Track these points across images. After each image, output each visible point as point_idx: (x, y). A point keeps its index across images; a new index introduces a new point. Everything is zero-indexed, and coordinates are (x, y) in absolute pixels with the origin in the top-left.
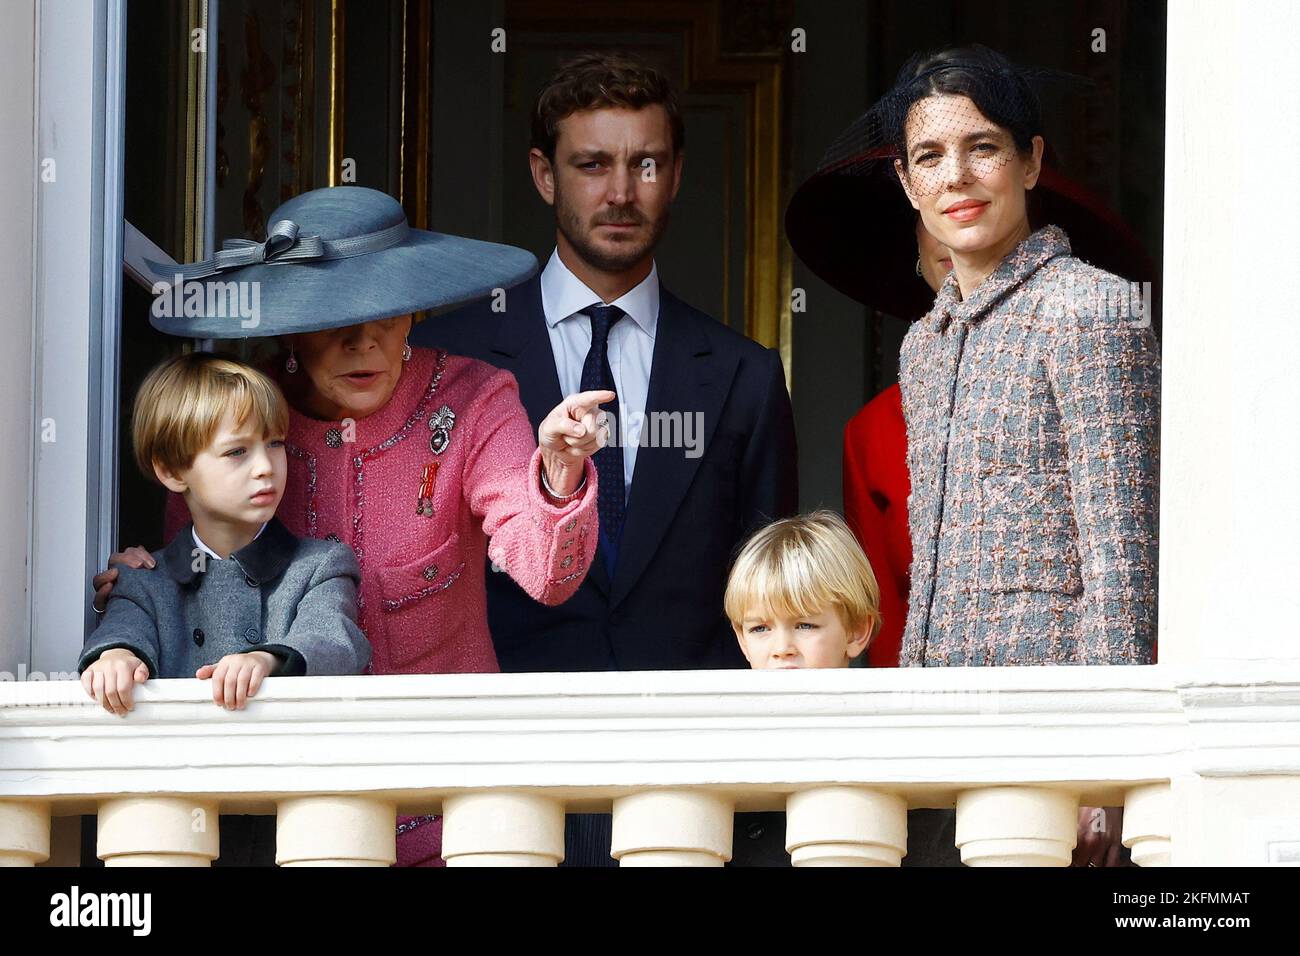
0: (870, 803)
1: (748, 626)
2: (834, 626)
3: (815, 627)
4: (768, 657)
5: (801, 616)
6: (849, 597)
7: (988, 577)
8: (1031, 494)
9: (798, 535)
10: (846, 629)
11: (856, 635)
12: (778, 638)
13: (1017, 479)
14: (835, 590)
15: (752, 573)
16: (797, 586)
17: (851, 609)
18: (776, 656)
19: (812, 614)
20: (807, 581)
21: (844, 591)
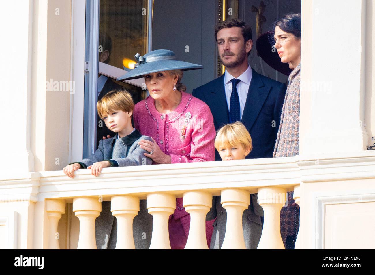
0: (237, 192)
1: (220, 149)
2: (241, 148)
3: (236, 149)
4: (225, 157)
5: (232, 146)
6: (243, 141)
7: (288, 137)
8: (298, 118)
9: (231, 127)
10: (244, 149)
11: (246, 150)
12: (227, 152)
13: (295, 114)
14: (240, 140)
15: (220, 137)
16: (231, 139)
17: (245, 144)
18: (227, 156)
19: (235, 146)
20: (233, 138)
21: (242, 140)
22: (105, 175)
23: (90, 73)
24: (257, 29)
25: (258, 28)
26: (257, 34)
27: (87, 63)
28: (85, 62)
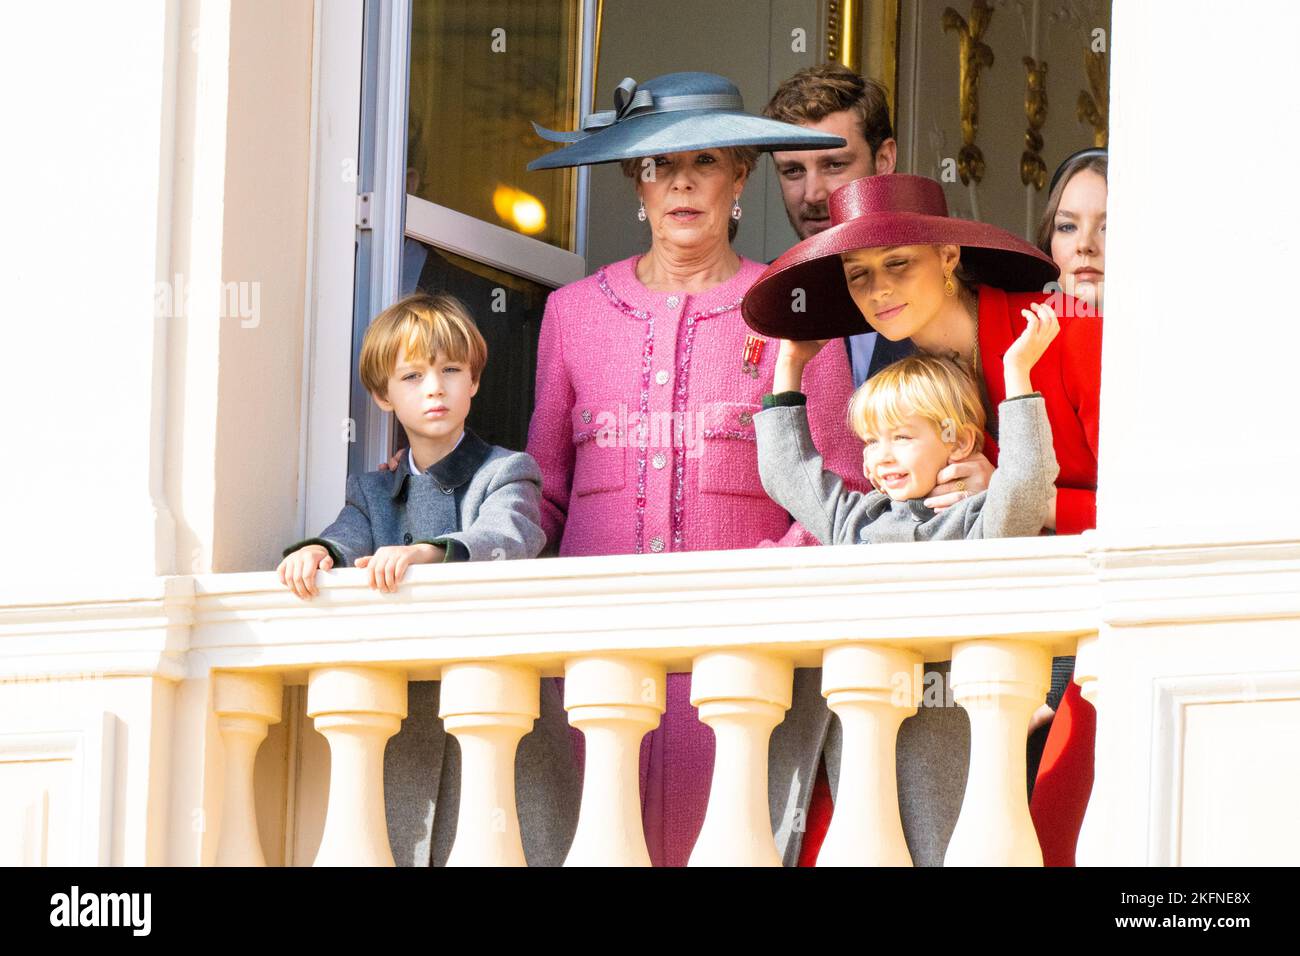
22: (416, 592)
23: (376, 233)
24: (961, 89)
25: (964, 87)
26: (961, 109)
27: (365, 199)
28: (359, 194)
